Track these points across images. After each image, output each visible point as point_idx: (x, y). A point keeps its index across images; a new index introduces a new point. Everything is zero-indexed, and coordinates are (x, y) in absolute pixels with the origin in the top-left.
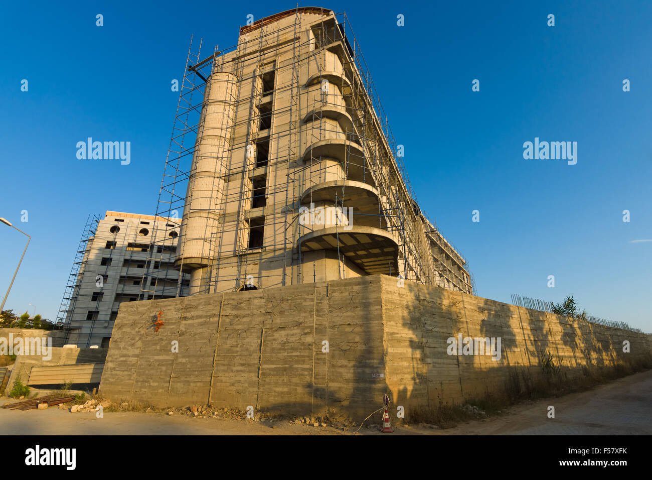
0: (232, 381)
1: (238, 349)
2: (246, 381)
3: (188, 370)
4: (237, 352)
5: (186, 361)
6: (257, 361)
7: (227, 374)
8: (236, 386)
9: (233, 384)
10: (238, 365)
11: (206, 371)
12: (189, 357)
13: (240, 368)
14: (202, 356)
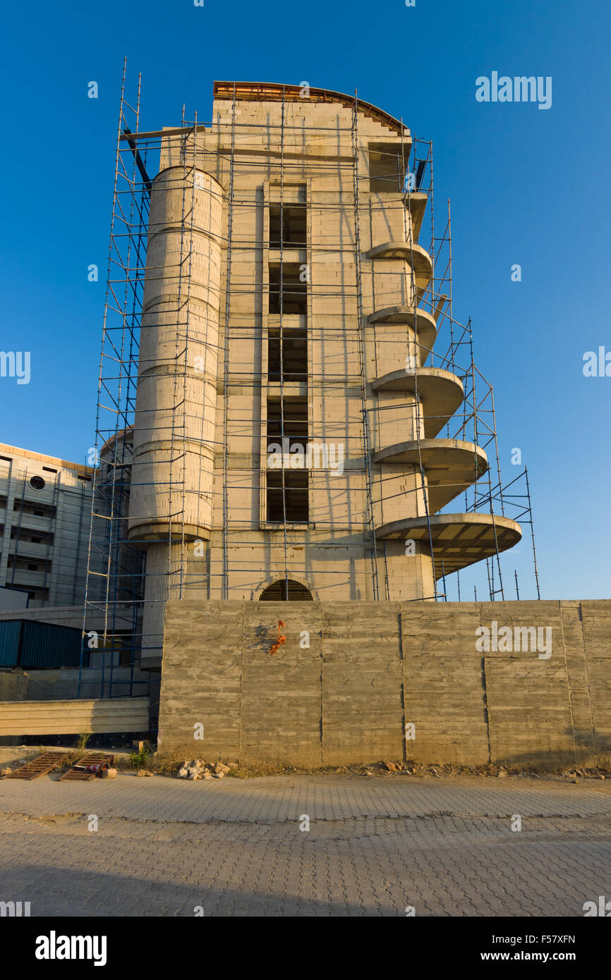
0: (441, 727)
1: (442, 684)
2: (466, 727)
3: (354, 712)
4: (443, 688)
5: (348, 699)
6: (481, 701)
7: (429, 718)
8: (449, 734)
9: (444, 732)
10: (448, 707)
11: (391, 714)
12: (352, 693)
13: (452, 710)
14: (379, 693)
